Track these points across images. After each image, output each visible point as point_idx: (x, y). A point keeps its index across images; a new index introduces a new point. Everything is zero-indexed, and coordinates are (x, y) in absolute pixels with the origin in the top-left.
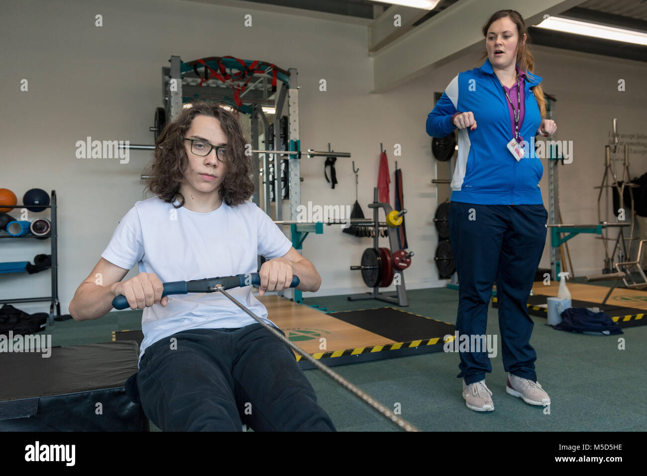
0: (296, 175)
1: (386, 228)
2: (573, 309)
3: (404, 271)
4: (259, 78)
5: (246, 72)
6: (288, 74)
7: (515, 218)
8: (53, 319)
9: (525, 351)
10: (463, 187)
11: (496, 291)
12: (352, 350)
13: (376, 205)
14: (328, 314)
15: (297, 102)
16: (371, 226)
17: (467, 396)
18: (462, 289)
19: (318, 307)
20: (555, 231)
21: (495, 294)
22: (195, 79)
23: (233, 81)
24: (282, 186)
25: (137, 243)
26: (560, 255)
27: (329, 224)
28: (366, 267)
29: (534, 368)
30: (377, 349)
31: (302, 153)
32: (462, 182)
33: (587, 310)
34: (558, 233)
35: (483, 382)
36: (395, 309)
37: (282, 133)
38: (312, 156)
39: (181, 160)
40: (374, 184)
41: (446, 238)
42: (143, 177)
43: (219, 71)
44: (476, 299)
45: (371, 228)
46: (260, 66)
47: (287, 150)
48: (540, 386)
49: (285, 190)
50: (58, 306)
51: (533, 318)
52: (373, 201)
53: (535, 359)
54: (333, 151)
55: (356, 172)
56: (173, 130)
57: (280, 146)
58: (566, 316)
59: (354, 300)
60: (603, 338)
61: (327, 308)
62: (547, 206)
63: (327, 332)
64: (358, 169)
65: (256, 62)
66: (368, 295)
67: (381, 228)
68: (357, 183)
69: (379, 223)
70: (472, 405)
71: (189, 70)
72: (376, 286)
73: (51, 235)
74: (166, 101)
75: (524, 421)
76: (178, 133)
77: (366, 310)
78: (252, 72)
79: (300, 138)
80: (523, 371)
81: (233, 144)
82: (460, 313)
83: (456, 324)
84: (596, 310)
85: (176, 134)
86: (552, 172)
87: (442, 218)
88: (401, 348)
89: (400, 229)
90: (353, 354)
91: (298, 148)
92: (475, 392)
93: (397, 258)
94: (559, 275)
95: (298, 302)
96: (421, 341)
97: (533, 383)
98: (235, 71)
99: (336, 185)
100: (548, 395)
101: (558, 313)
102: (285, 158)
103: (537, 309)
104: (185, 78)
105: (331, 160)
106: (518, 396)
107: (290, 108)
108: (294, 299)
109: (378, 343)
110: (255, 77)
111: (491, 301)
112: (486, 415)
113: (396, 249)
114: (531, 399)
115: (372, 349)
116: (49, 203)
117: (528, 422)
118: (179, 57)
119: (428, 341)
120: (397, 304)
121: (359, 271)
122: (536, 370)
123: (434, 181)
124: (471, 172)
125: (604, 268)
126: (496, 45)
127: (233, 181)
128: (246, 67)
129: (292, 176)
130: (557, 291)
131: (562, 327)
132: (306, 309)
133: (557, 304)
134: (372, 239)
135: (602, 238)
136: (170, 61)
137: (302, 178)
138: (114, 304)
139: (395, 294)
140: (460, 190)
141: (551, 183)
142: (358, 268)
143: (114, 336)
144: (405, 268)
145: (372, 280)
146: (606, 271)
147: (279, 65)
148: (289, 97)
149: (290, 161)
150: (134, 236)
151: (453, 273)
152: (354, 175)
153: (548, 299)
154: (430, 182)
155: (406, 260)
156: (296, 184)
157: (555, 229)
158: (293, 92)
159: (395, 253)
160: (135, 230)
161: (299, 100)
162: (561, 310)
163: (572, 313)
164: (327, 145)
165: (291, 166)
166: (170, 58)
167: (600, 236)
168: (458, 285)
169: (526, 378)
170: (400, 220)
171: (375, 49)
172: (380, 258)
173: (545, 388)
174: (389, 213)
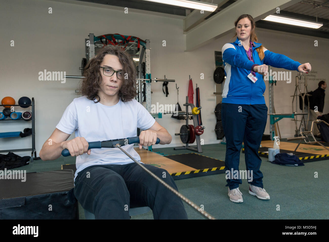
0: (149, 90)
1: (192, 116)
2: (281, 154)
3: (201, 136)
4: (131, 44)
5: (125, 41)
6: (145, 42)
7: (252, 111)
8: (33, 159)
9: (258, 173)
10: (227, 96)
11: (244, 145)
12: (176, 173)
13: (187, 104)
14: (165, 156)
15: (150, 56)
16: (185, 114)
17: (230, 195)
18: (227, 144)
19: (159, 153)
20: (272, 117)
21: (243, 147)
22: (101, 45)
23: (119, 45)
24: (143, 96)
25: (75, 121)
26: (274, 128)
27: (165, 114)
28: (182, 134)
29: (262, 181)
30: (188, 173)
31: (152, 80)
32: (227, 93)
33: (287, 154)
34: (273, 118)
35: (238, 188)
36: (196, 154)
37: (142, 70)
38: (157, 81)
39: (98, 78)
40: (186, 95)
41: (220, 120)
42: (76, 91)
43: (112, 41)
44: (235, 149)
45: (185, 116)
46: (132, 38)
47: (145, 78)
48: (265, 190)
49: (144, 97)
50: (35, 153)
51: (261, 158)
52: (186, 102)
53: (262, 177)
54: (167, 79)
55: (177, 89)
56: (93, 62)
57: (142, 76)
58: (277, 157)
59: (177, 150)
60: (295, 167)
61: (164, 153)
62: (268, 105)
63: (164, 165)
64: (179, 88)
65: (130, 37)
66: (183, 147)
67: (189, 116)
68: (178, 94)
69: (188, 113)
70: (233, 200)
71: (98, 40)
72: (187, 143)
73: (32, 119)
74: (87, 55)
75: (258, 207)
76: (96, 64)
77: (182, 155)
78: (128, 41)
79: (151, 73)
80: (257, 183)
81: (126, 69)
82: (227, 156)
83: (225, 161)
84: (291, 154)
85: (95, 64)
86: (271, 89)
87: (219, 111)
88: (199, 172)
89: (199, 116)
90: (176, 175)
91: (150, 77)
92: (234, 193)
93: (197, 130)
94: (274, 138)
95: (150, 150)
96: (208, 169)
97: (262, 189)
98: (120, 41)
99: (168, 95)
100: (269, 194)
101: (273, 156)
102: (144, 82)
103: (264, 154)
104: (96, 44)
105: (166, 83)
106: (254, 195)
107: (146, 58)
108: (148, 149)
109: (188, 170)
110: (129, 44)
111: (241, 150)
112: (239, 204)
113: (196, 125)
114: (261, 197)
115: (185, 173)
116: (31, 104)
117: (259, 207)
118: (93, 34)
119: (212, 169)
120: (197, 152)
121: (179, 136)
122: (263, 182)
123: (214, 93)
124: (232, 89)
125: (295, 134)
126: (242, 30)
127: (126, 89)
128: (125, 39)
129: (147, 91)
130: (273, 145)
131: (275, 162)
132: (154, 154)
133: (273, 151)
134: (185, 121)
135: (294, 120)
136: (89, 36)
137: (152, 92)
138: (62, 153)
139: (196, 147)
140: (226, 97)
141: (270, 94)
142: (179, 134)
143: (62, 167)
144: (201, 134)
145: (185, 140)
146: (296, 135)
147: (141, 38)
148: (146, 53)
149: (146, 83)
150: (73, 117)
151: (223, 137)
152: (177, 90)
153: (269, 149)
154: (213, 93)
155: (201, 131)
156: (149, 95)
157: (272, 115)
158: (148, 51)
159: (196, 127)
160: (74, 114)
161: (150, 55)
162: (275, 154)
163: (280, 155)
164: (164, 76)
165: (147, 86)
166: (89, 35)
167: (293, 119)
168: (226, 142)
169: (258, 187)
170: (199, 111)
171: (187, 30)
172: (189, 130)
173: (267, 191)
174: (193, 108)
